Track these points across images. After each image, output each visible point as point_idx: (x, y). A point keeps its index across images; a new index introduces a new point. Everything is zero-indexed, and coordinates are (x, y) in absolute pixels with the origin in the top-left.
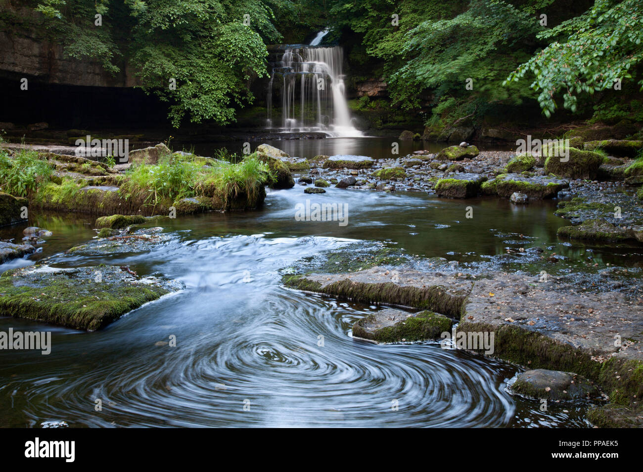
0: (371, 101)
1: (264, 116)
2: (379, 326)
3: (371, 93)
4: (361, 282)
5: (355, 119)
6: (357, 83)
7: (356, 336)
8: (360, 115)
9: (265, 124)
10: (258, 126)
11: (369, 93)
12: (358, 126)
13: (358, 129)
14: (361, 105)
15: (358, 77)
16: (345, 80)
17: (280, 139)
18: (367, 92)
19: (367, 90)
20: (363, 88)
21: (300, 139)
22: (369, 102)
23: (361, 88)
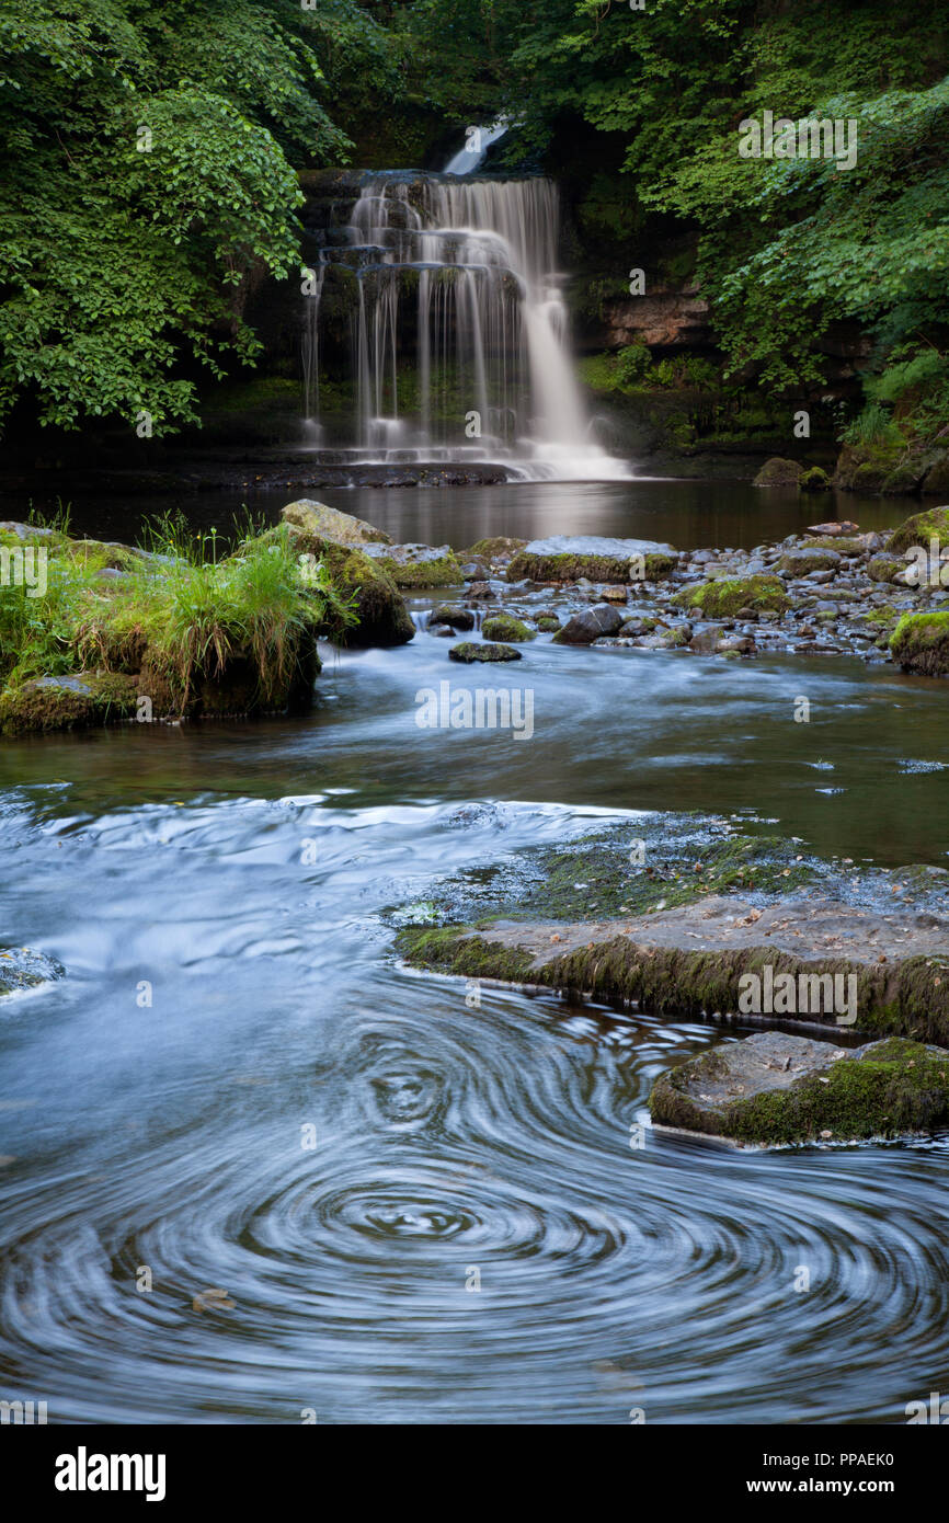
0: (656, 361)
1: (295, 407)
2: (740, 1088)
3: (655, 335)
4: (668, 947)
5: (603, 419)
6: (609, 302)
7: (664, 1122)
8: (620, 407)
9: (298, 436)
10: (276, 440)
11: (648, 334)
12: (614, 444)
13: (615, 455)
14: (621, 374)
15: (609, 281)
16: (567, 288)
17: (351, 486)
18: (643, 330)
19: (642, 325)
20: (626, 318)
21: (420, 484)
22: (651, 363)
23: (621, 319)
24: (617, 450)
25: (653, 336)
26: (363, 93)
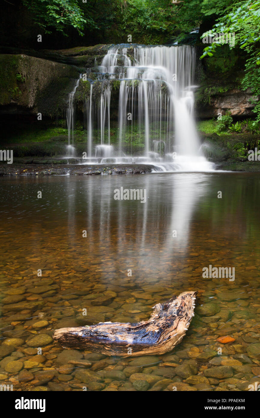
0: (234, 122)
1: (64, 141)
3: (235, 111)
5: (207, 145)
6: (214, 97)
8: (215, 140)
9: (64, 152)
10: (54, 154)
11: (232, 111)
12: (211, 156)
13: (210, 160)
14: (218, 127)
15: (214, 88)
16: (196, 91)
17: (68, 174)
18: (230, 109)
19: (229, 107)
20: (222, 104)
21: (102, 174)
22: (232, 123)
23: (220, 105)
24: (211, 158)
25: (234, 112)
26: (135, 25)
